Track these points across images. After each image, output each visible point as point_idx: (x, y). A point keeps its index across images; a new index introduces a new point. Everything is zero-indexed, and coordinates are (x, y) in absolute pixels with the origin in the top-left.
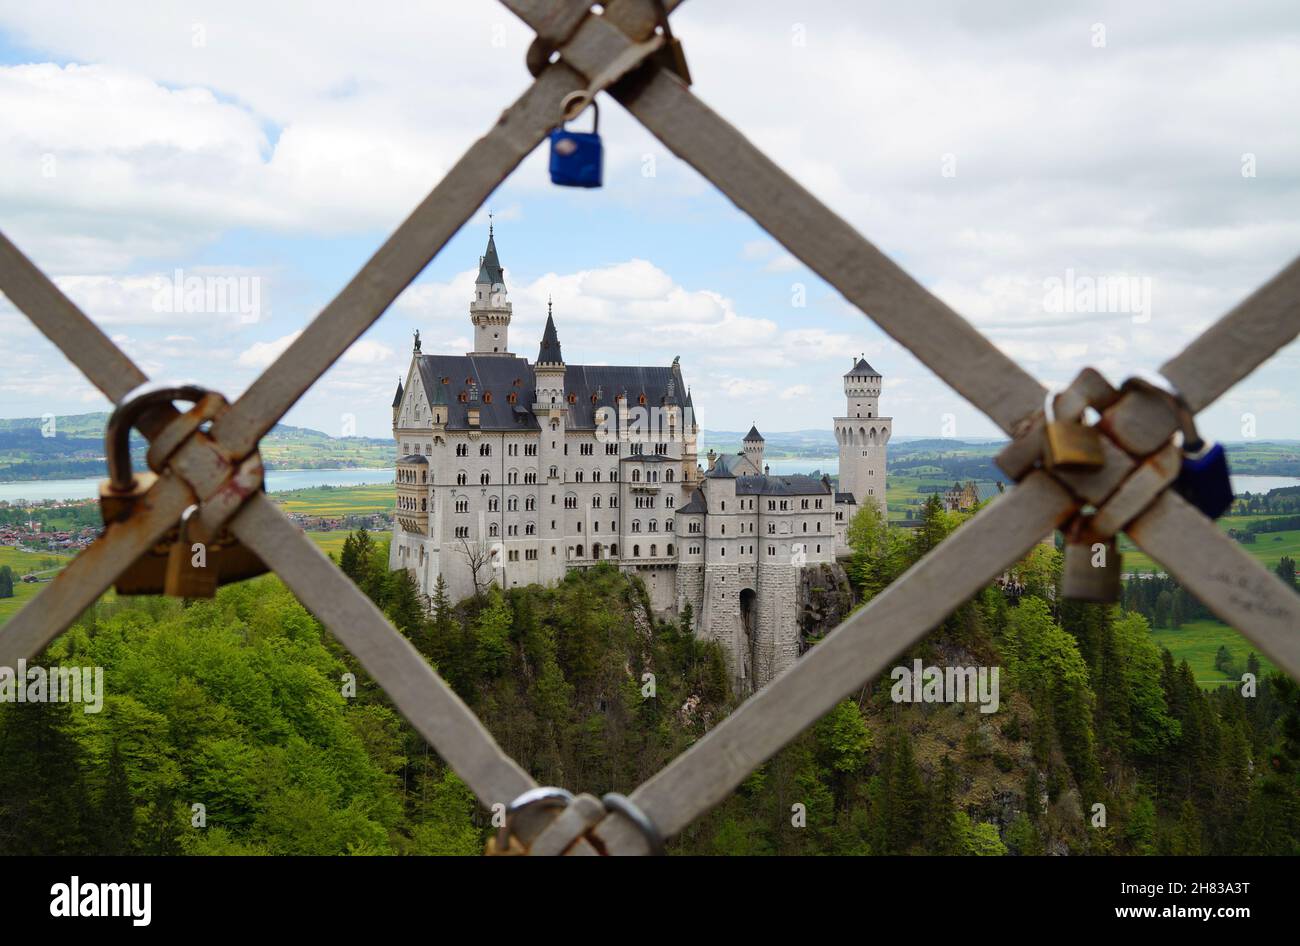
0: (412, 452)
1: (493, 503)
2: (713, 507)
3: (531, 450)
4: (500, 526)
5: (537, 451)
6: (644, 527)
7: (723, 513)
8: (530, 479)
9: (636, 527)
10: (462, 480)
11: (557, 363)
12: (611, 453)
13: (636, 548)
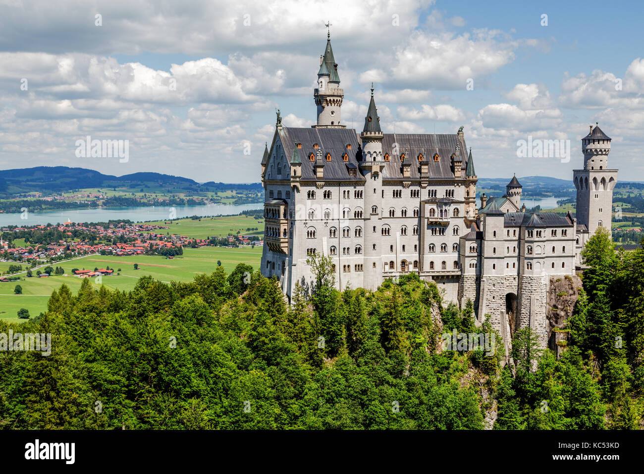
0: (276, 196)
1: (333, 232)
2: (489, 235)
3: (358, 195)
4: (338, 248)
5: (363, 194)
6: (438, 248)
7: (494, 239)
8: (358, 215)
9: (432, 248)
10: (311, 216)
11: (377, 133)
12: (415, 196)
13: (432, 263)
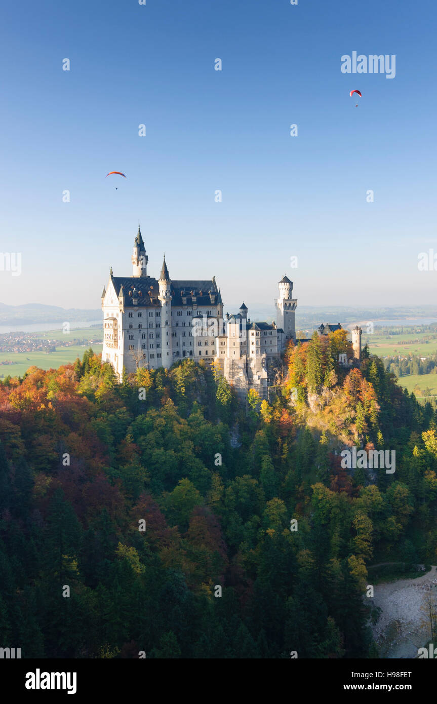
0: (110, 316)
1: (144, 336)
3: (158, 314)
4: (147, 345)
6: (203, 344)
8: (158, 326)
9: (200, 343)
10: (131, 327)
11: (168, 279)
13: (200, 352)
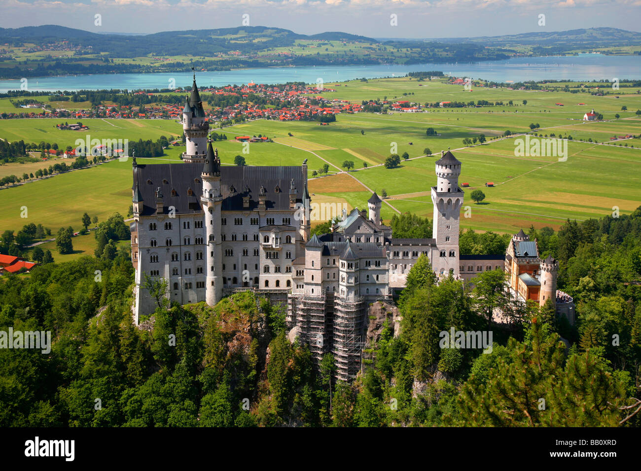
1: (175, 256)
2: (308, 264)
3: (198, 225)
5: (203, 225)
6: (272, 270)
7: (313, 268)
8: (199, 241)
10: (154, 243)
13: (267, 282)
